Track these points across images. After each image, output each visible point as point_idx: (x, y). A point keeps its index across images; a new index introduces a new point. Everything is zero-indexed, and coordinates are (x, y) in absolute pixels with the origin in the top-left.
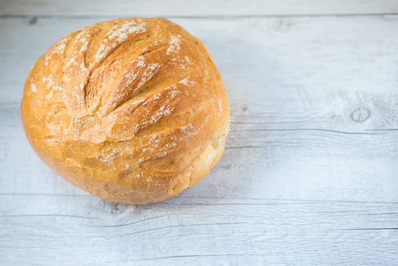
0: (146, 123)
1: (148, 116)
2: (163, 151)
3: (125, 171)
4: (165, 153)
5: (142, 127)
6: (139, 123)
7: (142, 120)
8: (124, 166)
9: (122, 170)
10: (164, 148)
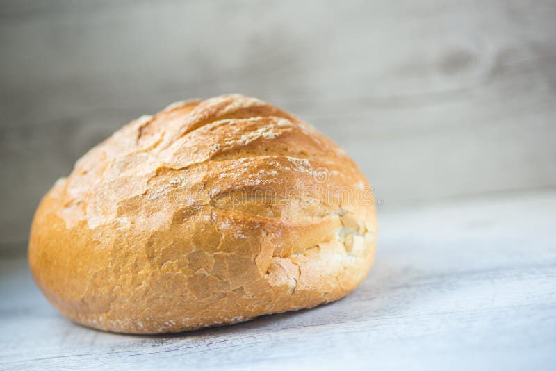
0: (230, 143)
1: (236, 134)
2: (254, 178)
3: (186, 208)
4: (258, 181)
5: (225, 149)
6: (219, 142)
7: (226, 139)
8: (186, 201)
9: (180, 208)
10: (258, 174)
